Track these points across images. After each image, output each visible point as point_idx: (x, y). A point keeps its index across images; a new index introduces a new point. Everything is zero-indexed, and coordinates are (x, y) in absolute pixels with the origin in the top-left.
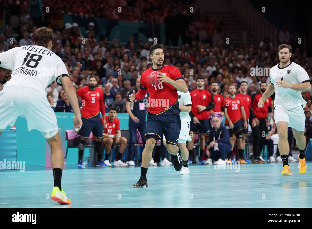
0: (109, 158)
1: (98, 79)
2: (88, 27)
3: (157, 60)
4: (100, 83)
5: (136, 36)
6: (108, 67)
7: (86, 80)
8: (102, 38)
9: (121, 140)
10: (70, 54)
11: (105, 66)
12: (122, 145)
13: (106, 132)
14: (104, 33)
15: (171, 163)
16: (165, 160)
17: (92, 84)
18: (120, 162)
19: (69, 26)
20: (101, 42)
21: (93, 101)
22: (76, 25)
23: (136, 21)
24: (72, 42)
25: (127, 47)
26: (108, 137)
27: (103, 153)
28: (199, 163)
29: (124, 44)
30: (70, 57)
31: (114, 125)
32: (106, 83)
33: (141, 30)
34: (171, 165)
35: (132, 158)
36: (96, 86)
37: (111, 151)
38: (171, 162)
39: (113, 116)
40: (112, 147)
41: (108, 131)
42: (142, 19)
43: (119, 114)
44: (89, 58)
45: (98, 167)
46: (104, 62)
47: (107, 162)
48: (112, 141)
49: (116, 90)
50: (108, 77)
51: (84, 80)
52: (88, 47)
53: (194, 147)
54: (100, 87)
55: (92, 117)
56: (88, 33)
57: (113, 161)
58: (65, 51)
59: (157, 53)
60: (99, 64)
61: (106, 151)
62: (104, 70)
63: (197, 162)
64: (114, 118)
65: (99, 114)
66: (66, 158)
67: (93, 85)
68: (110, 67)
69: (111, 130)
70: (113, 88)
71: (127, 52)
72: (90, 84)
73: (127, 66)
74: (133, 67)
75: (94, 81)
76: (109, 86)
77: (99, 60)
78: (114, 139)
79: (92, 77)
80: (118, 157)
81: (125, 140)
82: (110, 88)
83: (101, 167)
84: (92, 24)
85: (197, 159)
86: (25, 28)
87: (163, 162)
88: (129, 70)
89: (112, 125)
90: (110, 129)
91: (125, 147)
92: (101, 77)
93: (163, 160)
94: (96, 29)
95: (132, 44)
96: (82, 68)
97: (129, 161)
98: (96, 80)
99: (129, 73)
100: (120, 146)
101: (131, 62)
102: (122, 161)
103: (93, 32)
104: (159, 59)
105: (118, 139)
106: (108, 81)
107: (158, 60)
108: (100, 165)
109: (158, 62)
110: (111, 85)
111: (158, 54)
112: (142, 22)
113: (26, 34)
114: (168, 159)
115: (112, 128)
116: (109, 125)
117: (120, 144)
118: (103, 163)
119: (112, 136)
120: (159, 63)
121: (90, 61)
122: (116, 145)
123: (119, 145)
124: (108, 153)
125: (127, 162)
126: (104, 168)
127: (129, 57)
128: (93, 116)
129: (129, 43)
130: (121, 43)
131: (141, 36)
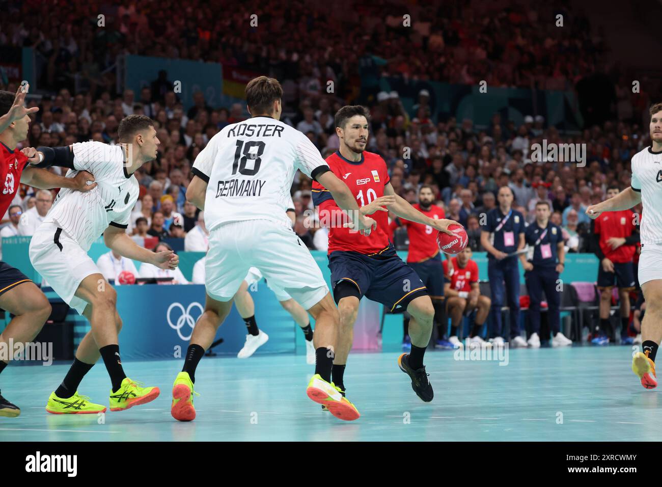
0: (458, 333)
1: (437, 190)
2: (417, 99)
3: (354, 140)
4: (439, 197)
5: (504, 112)
6: (454, 170)
7: (415, 192)
8: (443, 118)
9: (480, 301)
10: (386, 147)
11: (450, 168)
12: (482, 310)
13: (453, 286)
14: (446, 108)
15: (570, 342)
16: (560, 335)
17: (426, 199)
18: (477, 339)
19: (383, 96)
20: (442, 125)
21: (429, 230)
22: (394, 95)
23: (504, 86)
24: (391, 126)
25: (489, 133)
26: (457, 296)
27: (447, 324)
28: (621, 341)
29: (484, 127)
30: (385, 152)
31: (468, 275)
32: (451, 198)
33: (513, 102)
34: (569, 345)
35: (499, 332)
36: (433, 203)
37: (461, 322)
38: (570, 338)
39: (464, 258)
40: (464, 313)
41: (458, 284)
42: (514, 83)
43: (476, 254)
44: (420, 154)
45: (438, 349)
46: (447, 160)
47: (454, 340)
48: (463, 303)
49: (468, 211)
50: (453, 188)
51: (411, 193)
52: (416, 134)
53: (612, 312)
54: (440, 205)
55: (427, 259)
56: (417, 110)
57: (464, 338)
58: (377, 142)
59: (354, 125)
60: (438, 164)
61: (453, 321)
62: (447, 175)
63: (618, 341)
64: (466, 261)
65: (439, 255)
66: (380, 332)
67: (426, 202)
68: (458, 168)
69: (463, 283)
70: (463, 207)
71: (488, 143)
72: (422, 200)
73: (488, 168)
74: (499, 169)
75: (429, 194)
76: (457, 205)
77: (438, 158)
78: (468, 300)
79: (425, 187)
80: (474, 330)
81: (487, 300)
82: (458, 208)
83: (443, 349)
84: (424, 93)
85: (618, 335)
86: (307, 102)
87: (556, 341)
88: (491, 175)
89: (464, 274)
90: (461, 280)
91: (487, 313)
92: (441, 188)
93: (555, 335)
94: (432, 102)
95: (498, 127)
96: (407, 171)
97: (493, 337)
98: (433, 192)
99: (492, 180)
100: (478, 312)
101: (494, 161)
102: (481, 337)
103: (428, 107)
104: (358, 138)
105: (475, 300)
106: (454, 195)
107: (357, 141)
108: (442, 344)
109: (356, 143)
110: (461, 203)
111: (357, 128)
112: (514, 87)
113: (308, 112)
114: (565, 335)
115: (465, 279)
116: (460, 274)
117: (478, 307)
118: (447, 341)
119: (464, 294)
120: (358, 147)
121: (422, 159)
122: (471, 310)
123: (476, 310)
124: (456, 324)
125: (491, 340)
126: (448, 350)
127: (490, 151)
128: (428, 256)
129: (492, 125)
130: (479, 127)
131: (513, 114)
